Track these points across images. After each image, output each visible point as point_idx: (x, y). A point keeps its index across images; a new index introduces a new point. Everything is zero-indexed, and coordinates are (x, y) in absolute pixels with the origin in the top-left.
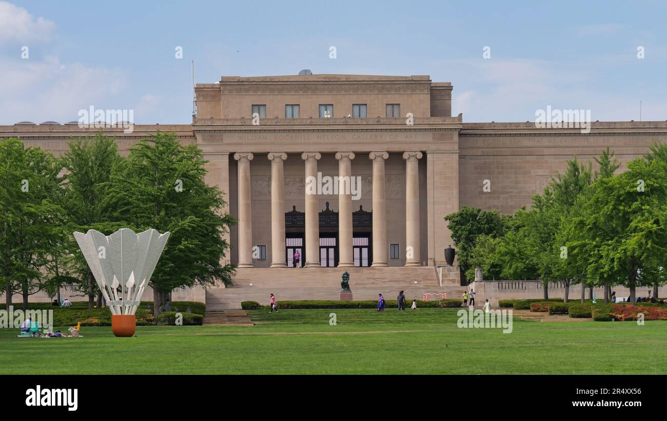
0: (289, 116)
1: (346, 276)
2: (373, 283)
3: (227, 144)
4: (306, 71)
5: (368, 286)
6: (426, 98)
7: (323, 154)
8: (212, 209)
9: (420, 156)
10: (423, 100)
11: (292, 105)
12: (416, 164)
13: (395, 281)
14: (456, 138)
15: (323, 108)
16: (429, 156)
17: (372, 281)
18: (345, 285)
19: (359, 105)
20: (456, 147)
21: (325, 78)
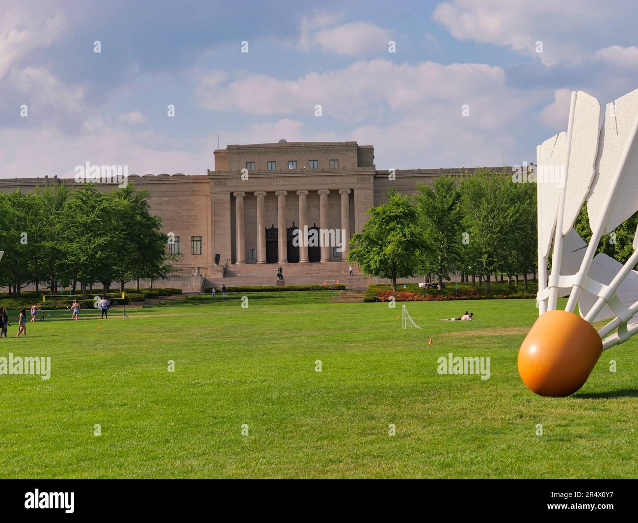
0: (270, 168)
1: (281, 270)
2: (317, 273)
3: (230, 186)
4: (283, 140)
5: (314, 275)
6: (354, 156)
7: (288, 192)
8: (154, 230)
9: (349, 192)
10: (353, 157)
11: (272, 162)
12: (348, 196)
13: (331, 271)
14: (372, 180)
15: (290, 163)
16: (355, 191)
17: (317, 272)
18: (280, 275)
19: (313, 161)
20: (372, 185)
21: (292, 145)
